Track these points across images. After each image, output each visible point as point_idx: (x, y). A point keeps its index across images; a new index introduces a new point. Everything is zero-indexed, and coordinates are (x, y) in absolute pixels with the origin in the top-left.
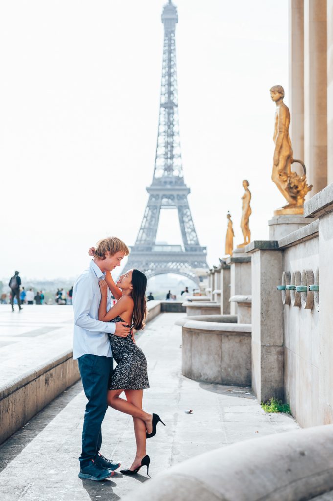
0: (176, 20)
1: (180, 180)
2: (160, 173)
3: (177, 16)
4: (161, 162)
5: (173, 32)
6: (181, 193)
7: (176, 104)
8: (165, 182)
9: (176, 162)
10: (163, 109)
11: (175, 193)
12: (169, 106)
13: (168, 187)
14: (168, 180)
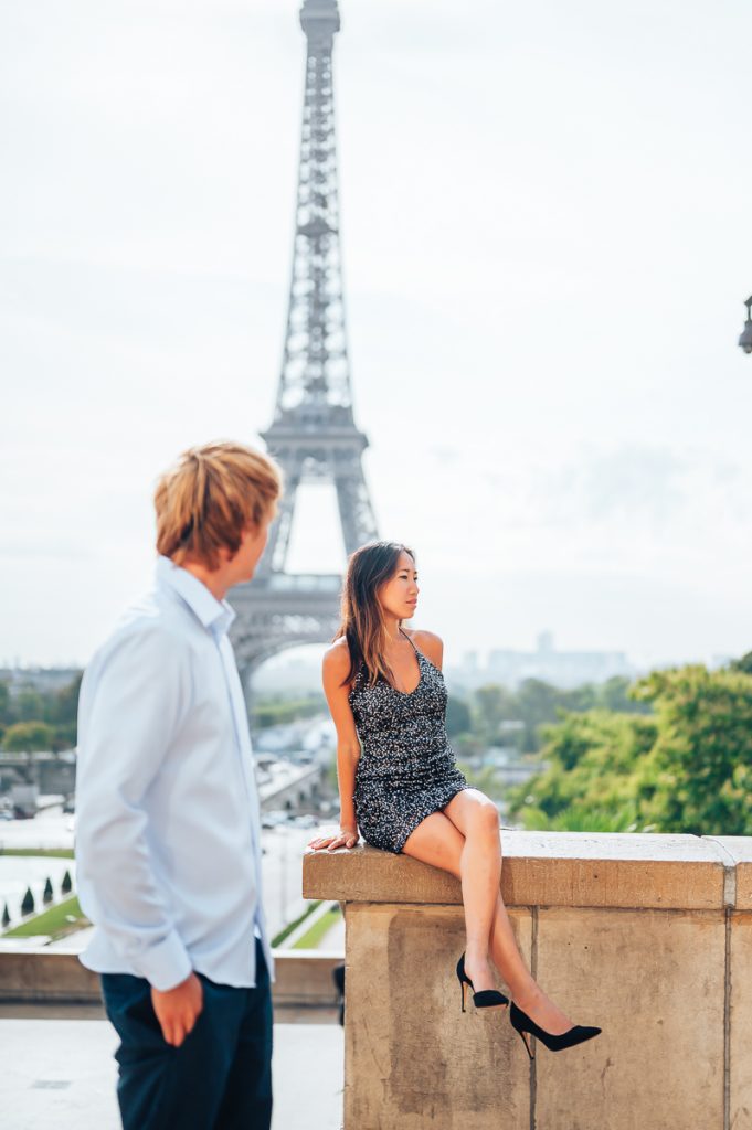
0: (336, 24)
1: (343, 415)
2: (295, 398)
3: (338, 13)
4: (297, 368)
5: (327, 52)
6: (343, 445)
7: (334, 228)
8: (306, 419)
9: (335, 369)
10: (303, 239)
11: (328, 446)
12: (317, 233)
13: (311, 429)
14: (313, 413)
